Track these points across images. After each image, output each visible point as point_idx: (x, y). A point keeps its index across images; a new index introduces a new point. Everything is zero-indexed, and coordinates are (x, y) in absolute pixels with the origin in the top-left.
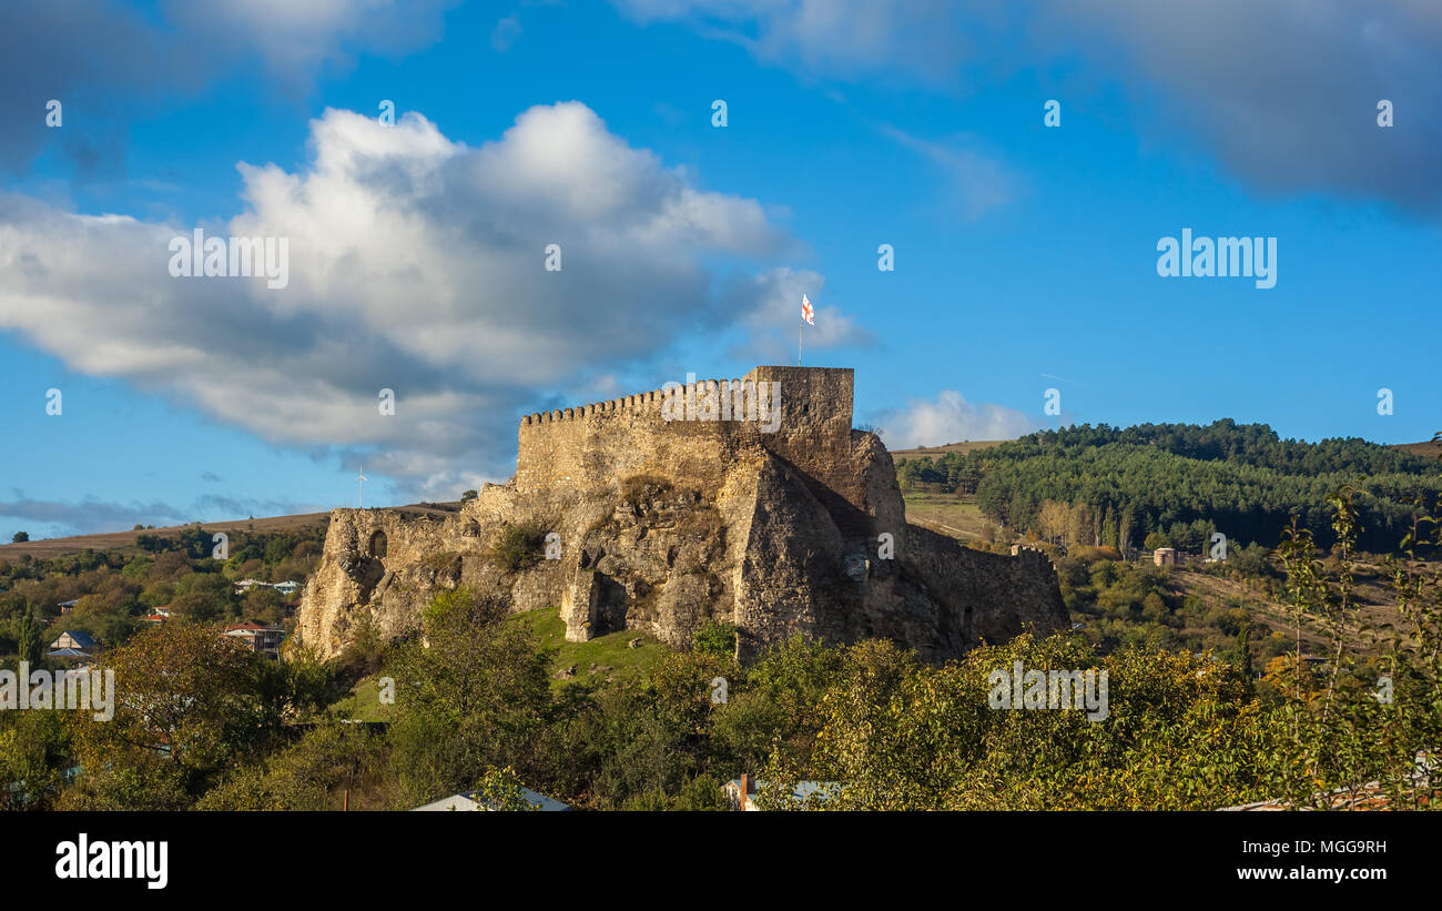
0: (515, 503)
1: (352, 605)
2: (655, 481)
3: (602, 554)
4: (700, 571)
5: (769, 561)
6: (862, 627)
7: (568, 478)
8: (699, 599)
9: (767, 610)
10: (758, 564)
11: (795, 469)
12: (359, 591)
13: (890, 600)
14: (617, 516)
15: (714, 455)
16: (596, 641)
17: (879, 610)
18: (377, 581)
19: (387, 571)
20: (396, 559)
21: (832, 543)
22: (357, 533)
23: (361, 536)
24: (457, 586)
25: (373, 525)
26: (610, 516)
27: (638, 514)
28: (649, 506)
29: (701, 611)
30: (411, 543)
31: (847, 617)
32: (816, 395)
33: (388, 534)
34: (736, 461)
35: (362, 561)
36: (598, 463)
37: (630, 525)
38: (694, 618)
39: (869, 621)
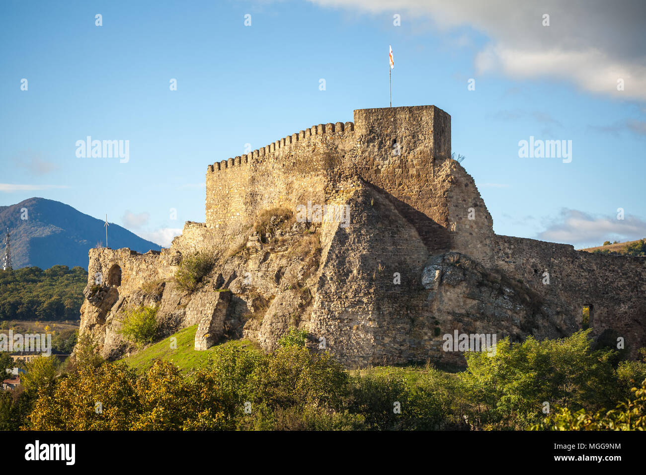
0: (204, 236)
1: (94, 325)
2: (279, 212)
3: (234, 276)
4: (297, 287)
5: (342, 275)
6: (429, 328)
7: (238, 214)
8: (291, 310)
9: (334, 318)
10: (331, 279)
11: (388, 196)
12: (97, 314)
13: (462, 304)
14: (249, 244)
15: (320, 188)
16: (212, 349)
17: (448, 313)
18: (112, 305)
19: (120, 297)
20: (127, 287)
21: (415, 256)
22: (101, 267)
23: (104, 269)
24: (157, 306)
25: (111, 260)
26: (245, 245)
27: (263, 240)
28: (272, 233)
29: (292, 321)
30: (137, 273)
31: (413, 321)
32: (402, 131)
33: (122, 267)
34: (337, 192)
35: (101, 290)
36: (253, 199)
37: (257, 251)
38: (285, 326)
39: (437, 323)
